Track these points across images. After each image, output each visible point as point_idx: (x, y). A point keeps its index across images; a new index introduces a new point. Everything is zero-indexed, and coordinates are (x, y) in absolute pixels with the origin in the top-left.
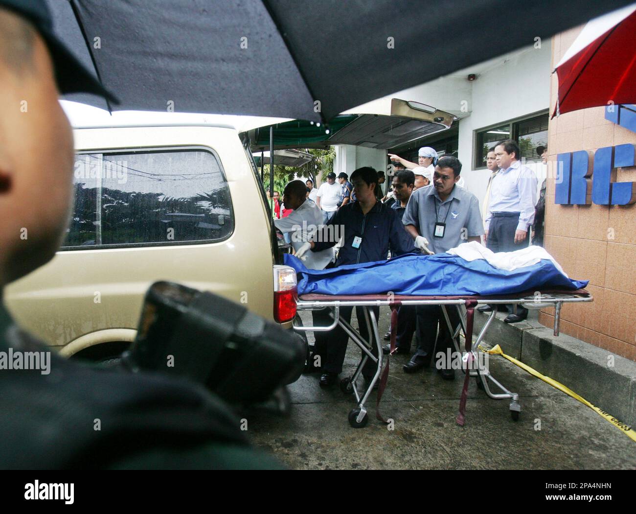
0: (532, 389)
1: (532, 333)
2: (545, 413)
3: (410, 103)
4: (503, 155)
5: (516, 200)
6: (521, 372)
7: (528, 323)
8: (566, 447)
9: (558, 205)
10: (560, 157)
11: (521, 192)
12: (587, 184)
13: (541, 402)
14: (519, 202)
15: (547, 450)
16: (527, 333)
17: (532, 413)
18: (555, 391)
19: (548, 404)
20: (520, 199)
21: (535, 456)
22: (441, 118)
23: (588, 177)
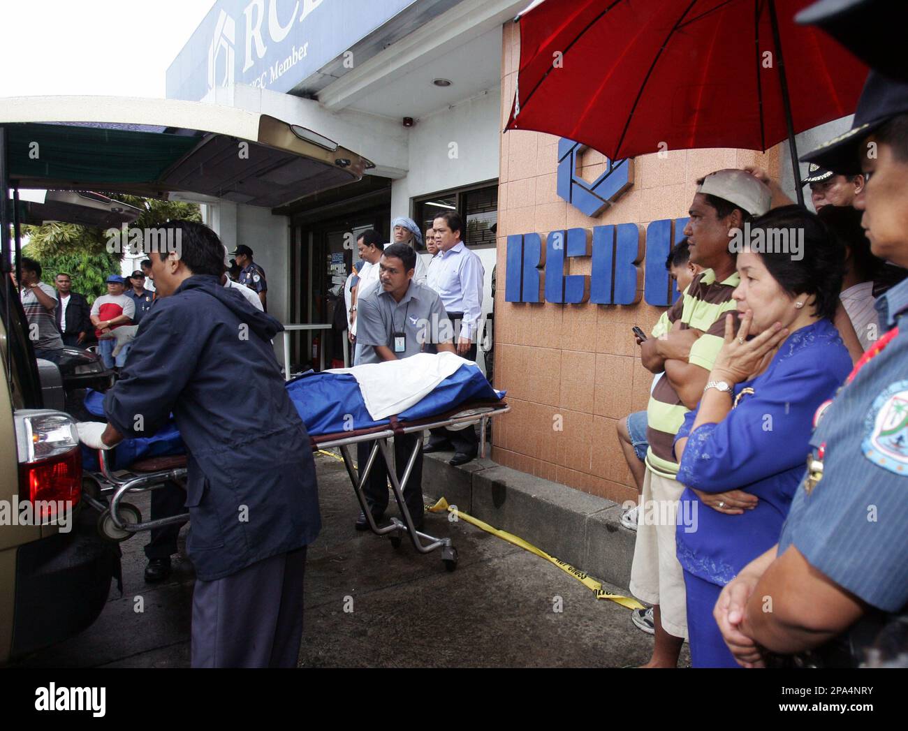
0: (484, 550)
1: (483, 476)
2: (499, 580)
3: (294, 127)
4: (446, 233)
5: (458, 296)
6: (471, 530)
7: (478, 463)
8: (522, 620)
9: (509, 303)
10: (511, 239)
11: (464, 285)
12: (540, 276)
13: (494, 566)
14: (462, 299)
15: (501, 630)
16: (477, 476)
17: (484, 583)
18: (510, 547)
19: (503, 567)
20: (463, 295)
21: (487, 643)
22: (346, 161)
23: (540, 267)
